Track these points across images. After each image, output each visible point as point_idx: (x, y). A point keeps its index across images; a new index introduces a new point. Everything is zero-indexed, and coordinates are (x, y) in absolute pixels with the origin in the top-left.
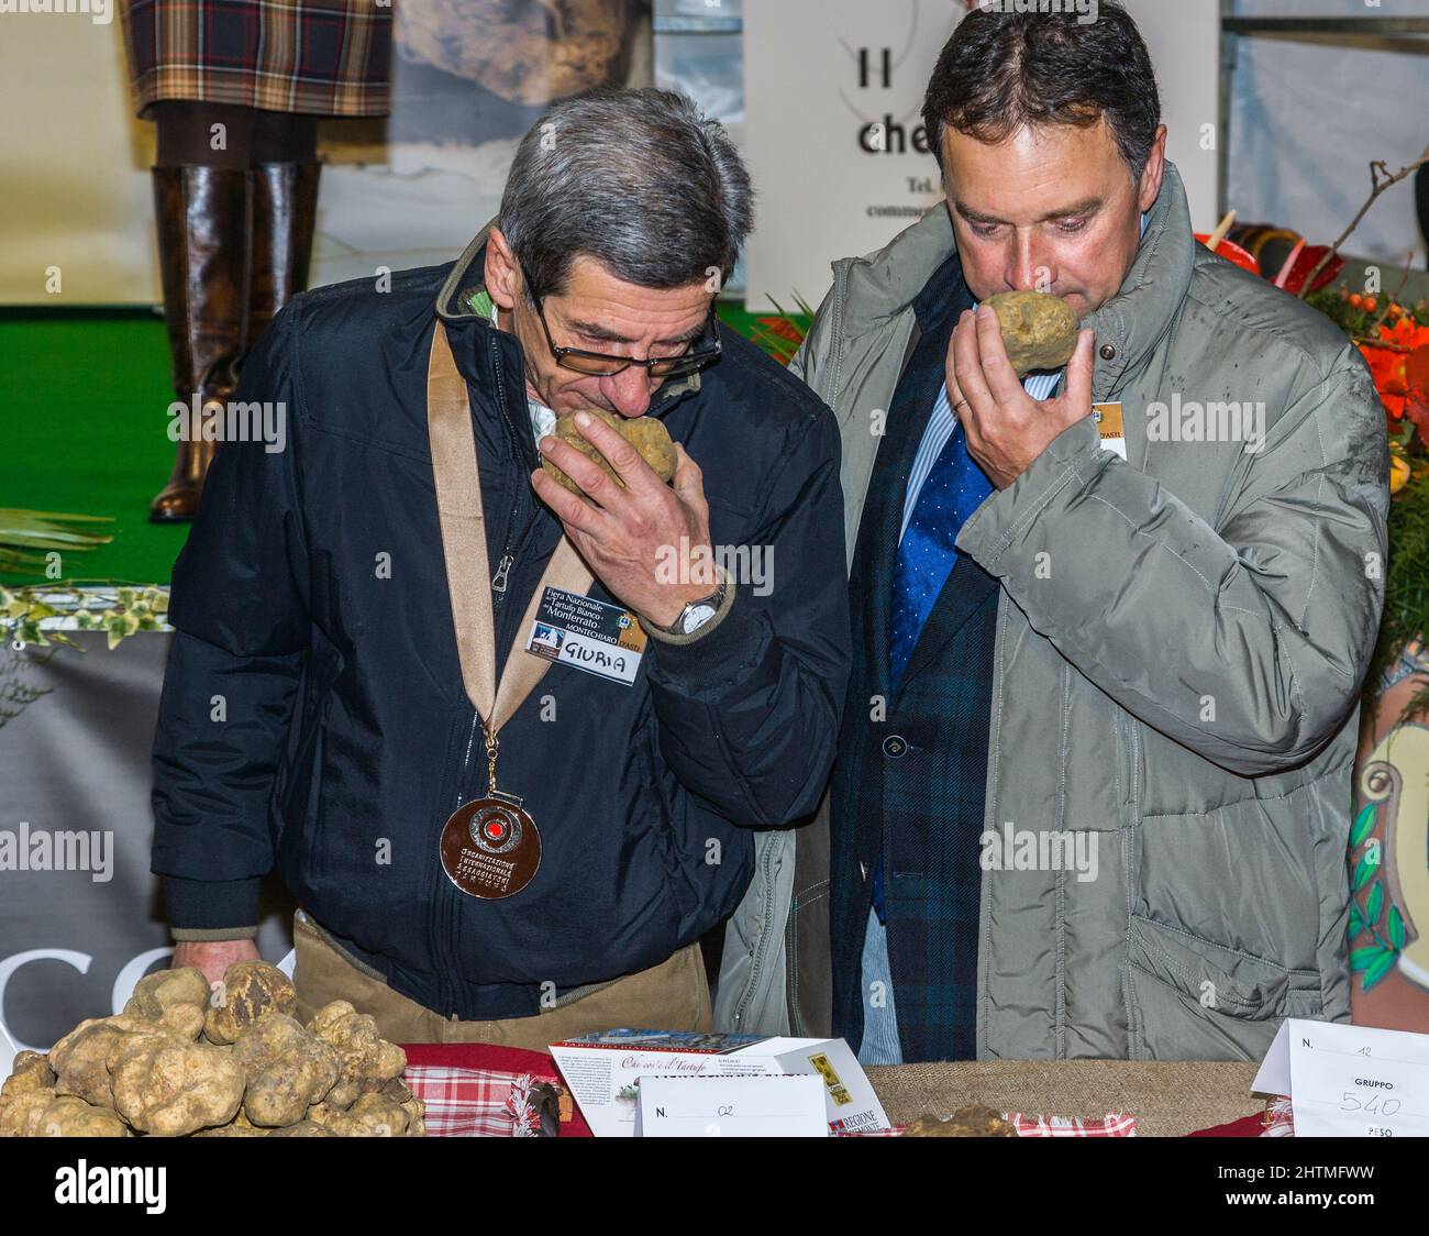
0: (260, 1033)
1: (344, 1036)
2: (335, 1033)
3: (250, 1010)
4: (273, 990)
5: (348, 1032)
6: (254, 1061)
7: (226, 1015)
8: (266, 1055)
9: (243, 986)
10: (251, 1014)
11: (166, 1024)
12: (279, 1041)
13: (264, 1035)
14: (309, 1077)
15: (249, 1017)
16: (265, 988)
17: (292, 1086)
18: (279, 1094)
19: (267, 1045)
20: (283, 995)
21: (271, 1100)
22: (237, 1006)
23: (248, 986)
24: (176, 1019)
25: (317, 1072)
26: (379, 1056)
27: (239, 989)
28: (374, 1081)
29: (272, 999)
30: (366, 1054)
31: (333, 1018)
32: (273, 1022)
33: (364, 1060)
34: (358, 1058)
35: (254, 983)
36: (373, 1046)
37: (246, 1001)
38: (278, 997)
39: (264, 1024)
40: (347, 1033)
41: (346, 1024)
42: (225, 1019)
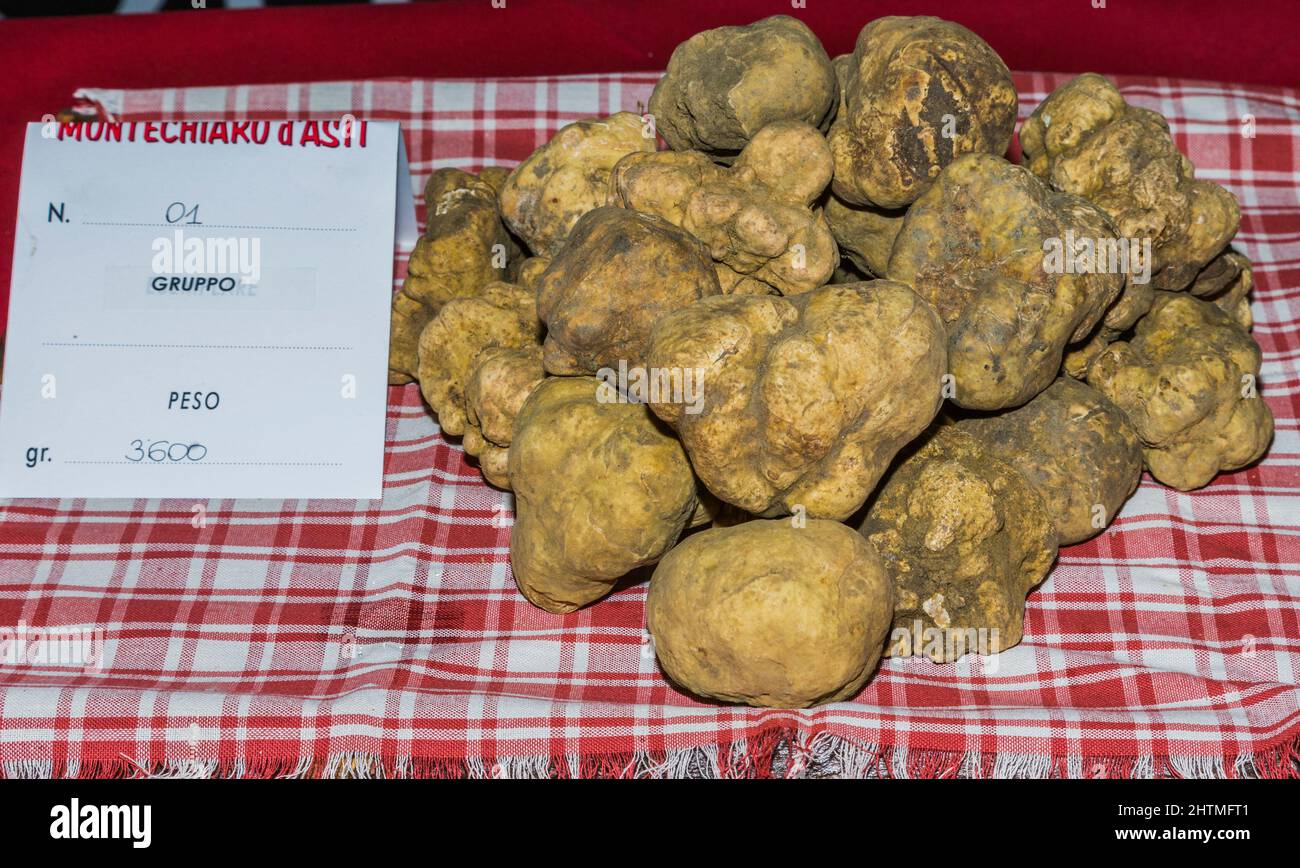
0: (959, 209)
1: (1117, 177)
2: (1097, 169)
3: (930, 147)
4: (973, 98)
5: (1126, 167)
6: (948, 267)
7: (880, 159)
8: (976, 256)
9: (912, 96)
10: (932, 157)
11: (757, 179)
12: (1002, 228)
13: (969, 215)
14: (1069, 308)
15: (927, 163)
16: (957, 96)
17: (1037, 331)
18: (1012, 354)
19: (975, 234)
20: (993, 106)
21: (996, 369)
22: (900, 136)
23: (923, 95)
24: (777, 166)
25: (1085, 295)
26: (1190, 219)
27: (906, 102)
28: (1180, 269)
29: (972, 118)
30: (1167, 219)
31: (1086, 127)
32: (987, 184)
33: (1163, 233)
34: (1152, 232)
35: (934, 85)
36: (1179, 200)
37: (920, 129)
38: (983, 113)
39: (966, 187)
40: (1121, 171)
41: (1120, 151)
42: (877, 167)
